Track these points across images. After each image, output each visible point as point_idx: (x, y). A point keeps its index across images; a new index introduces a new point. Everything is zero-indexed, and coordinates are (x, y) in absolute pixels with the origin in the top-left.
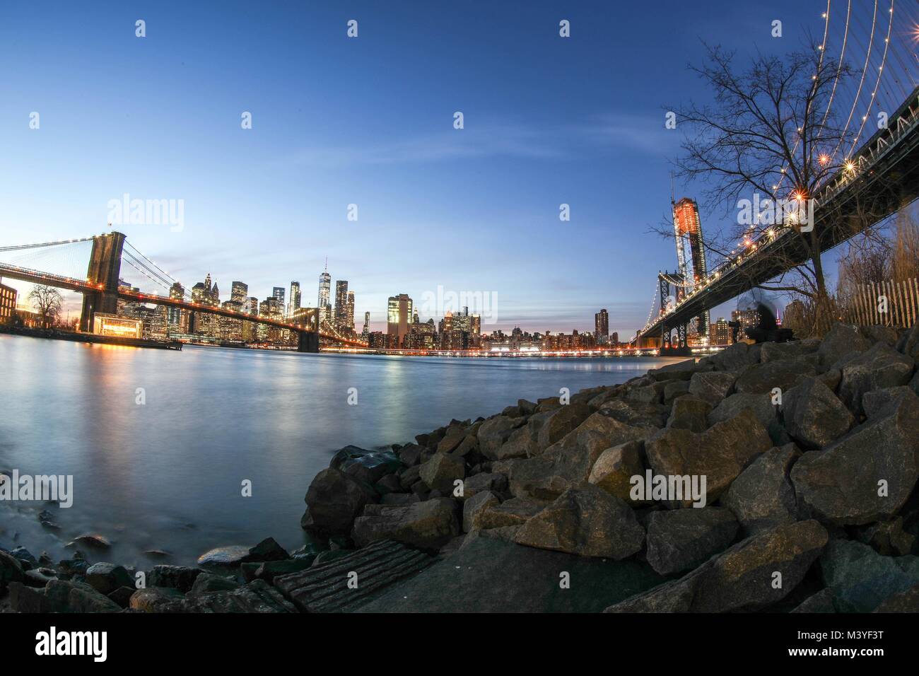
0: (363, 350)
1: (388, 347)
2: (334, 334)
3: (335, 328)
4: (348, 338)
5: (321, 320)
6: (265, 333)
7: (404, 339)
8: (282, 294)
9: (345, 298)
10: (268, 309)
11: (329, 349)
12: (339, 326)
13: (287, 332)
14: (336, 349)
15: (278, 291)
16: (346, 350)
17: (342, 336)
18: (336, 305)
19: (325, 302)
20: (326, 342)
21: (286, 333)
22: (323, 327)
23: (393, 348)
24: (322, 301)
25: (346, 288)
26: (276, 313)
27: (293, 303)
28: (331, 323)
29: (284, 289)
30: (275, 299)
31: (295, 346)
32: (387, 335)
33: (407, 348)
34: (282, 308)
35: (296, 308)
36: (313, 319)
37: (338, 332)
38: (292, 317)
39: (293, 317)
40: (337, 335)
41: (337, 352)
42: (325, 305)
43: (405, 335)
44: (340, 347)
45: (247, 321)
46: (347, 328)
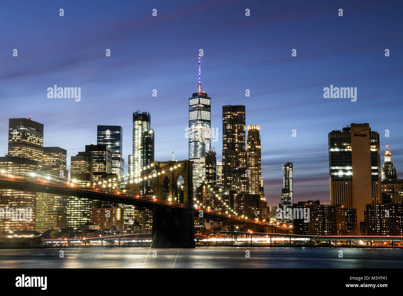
0: (283, 239)
1: (333, 231)
2: (224, 209)
3: (224, 197)
4: (252, 216)
5: (196, 184)
6: (84, 215)
7: (366, 213)
8: (117, 137)
9: (241, 138)
10: (90, 169)
11: (214, 240)
12: (232, 192)
13: (131, 210)
14: (228, 240)
15: (108, 132)
16: (249, 239)
17: (240, 213)
18: (225, 153)
19: (203, 149)
20: (208, 226)
21: (127, 211)
22: (200, 198)
23: (344, 232)
24: (196, 146)
25: (241, 120)
26: (105, 176)
27: (138, 154)
28: (216, 189)
29: (119, 128)
30: (101, 147)
31: (147, 237)
32: (330, 208)
33: (375, 233)
34: (118, 164)
35: (145, 163)
36: (180, 183)
37: (232, 207)
38: (138, 180)
39: (140, 180)
40: (231, 212)
41: (231, 244)
42: (203, 153)
43: (368, 206)
44: (236, 235)
45: (45, 195)
46: (247, 195)
